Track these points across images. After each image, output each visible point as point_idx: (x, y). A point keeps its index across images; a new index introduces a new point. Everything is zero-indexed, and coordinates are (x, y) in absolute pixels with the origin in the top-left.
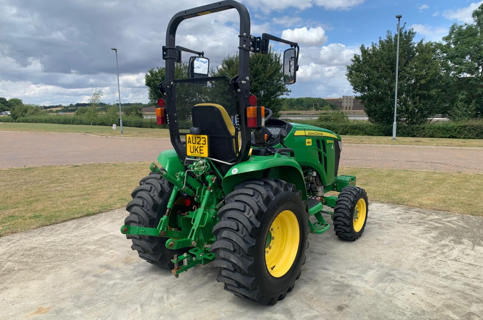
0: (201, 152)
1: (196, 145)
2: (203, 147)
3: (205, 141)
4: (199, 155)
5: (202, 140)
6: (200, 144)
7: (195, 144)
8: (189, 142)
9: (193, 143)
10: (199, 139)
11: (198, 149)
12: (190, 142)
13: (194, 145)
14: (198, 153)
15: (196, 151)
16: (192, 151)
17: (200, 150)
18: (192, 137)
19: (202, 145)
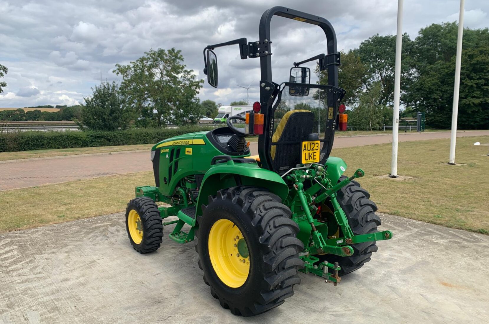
0: (315, 157)
1: (311, 152)
2: (316, 153)
3: (318, 146)
4: (313, 161)
5: (316, 145)
6: (314, 150)
7: (310, 150)
8: (304, 150)
9: (308, 150)
10: (313, 145)
11: (312, 156)
12: (306, 149)
13: (309, 152)
14: (312, 159)
15: (311, 158)
16: (307, 159)
17: (314, 156)
18: (308, 144)
19: (315, 151)
